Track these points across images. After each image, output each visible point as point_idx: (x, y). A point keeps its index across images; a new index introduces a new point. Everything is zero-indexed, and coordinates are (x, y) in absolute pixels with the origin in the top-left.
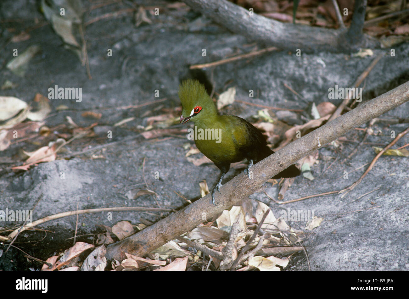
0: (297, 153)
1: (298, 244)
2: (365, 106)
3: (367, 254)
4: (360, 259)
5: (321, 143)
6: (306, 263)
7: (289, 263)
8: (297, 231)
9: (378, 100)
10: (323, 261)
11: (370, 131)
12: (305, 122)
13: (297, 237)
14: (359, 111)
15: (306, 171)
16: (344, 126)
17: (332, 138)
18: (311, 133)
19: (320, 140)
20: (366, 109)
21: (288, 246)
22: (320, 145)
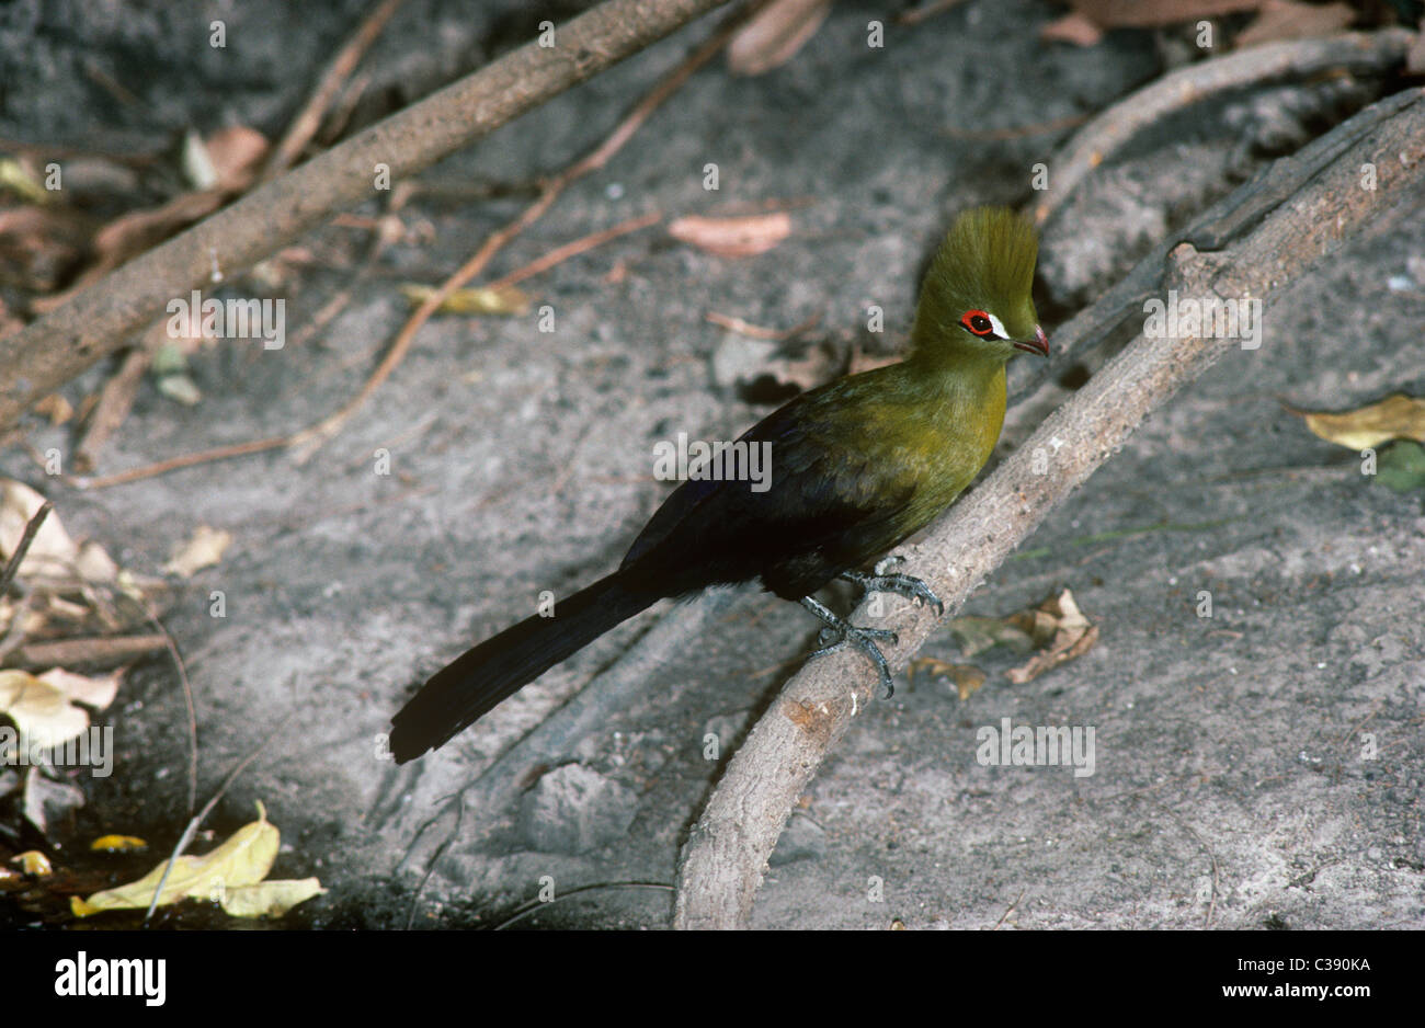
0: (139, 306)
1: (150, 627)
2: (373, 138)
3: (388, 654)
4: (364, 675)
5: (223, 270)
6: (177, 693)
7: (119, 694)
8: (145, 581)
9: (416, 113)
10: (238, 683)
11: (391, 228)
12: (160, 200)
13: (144, 602)
14: (351, 155)
15: (172, 372)
16: (302, 207)
17: (260, 253)
18: (185, 236)
19: (219, 257)
20: (375, 147)
21: (113, 635)
22: (217, 277)
